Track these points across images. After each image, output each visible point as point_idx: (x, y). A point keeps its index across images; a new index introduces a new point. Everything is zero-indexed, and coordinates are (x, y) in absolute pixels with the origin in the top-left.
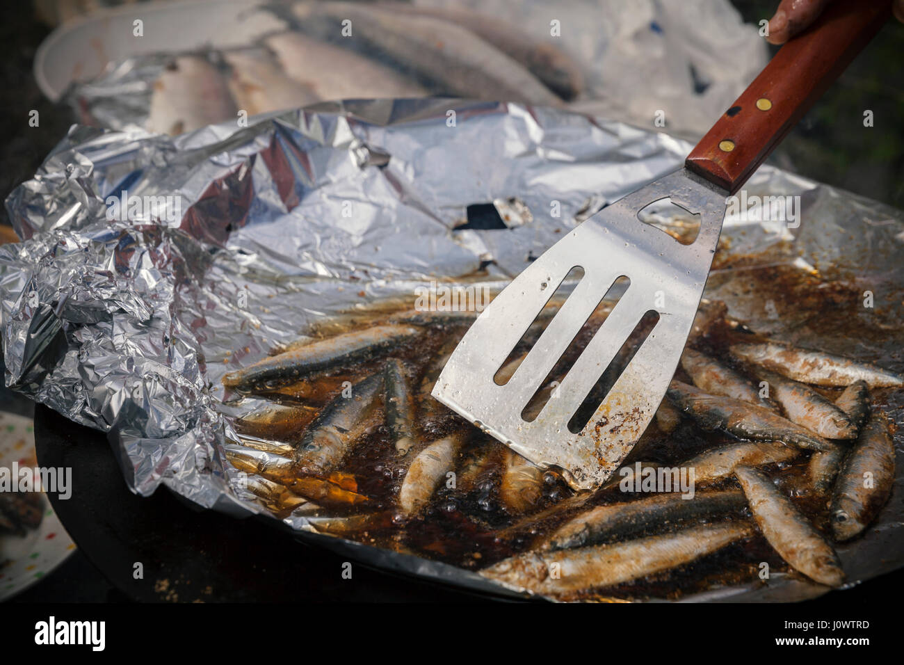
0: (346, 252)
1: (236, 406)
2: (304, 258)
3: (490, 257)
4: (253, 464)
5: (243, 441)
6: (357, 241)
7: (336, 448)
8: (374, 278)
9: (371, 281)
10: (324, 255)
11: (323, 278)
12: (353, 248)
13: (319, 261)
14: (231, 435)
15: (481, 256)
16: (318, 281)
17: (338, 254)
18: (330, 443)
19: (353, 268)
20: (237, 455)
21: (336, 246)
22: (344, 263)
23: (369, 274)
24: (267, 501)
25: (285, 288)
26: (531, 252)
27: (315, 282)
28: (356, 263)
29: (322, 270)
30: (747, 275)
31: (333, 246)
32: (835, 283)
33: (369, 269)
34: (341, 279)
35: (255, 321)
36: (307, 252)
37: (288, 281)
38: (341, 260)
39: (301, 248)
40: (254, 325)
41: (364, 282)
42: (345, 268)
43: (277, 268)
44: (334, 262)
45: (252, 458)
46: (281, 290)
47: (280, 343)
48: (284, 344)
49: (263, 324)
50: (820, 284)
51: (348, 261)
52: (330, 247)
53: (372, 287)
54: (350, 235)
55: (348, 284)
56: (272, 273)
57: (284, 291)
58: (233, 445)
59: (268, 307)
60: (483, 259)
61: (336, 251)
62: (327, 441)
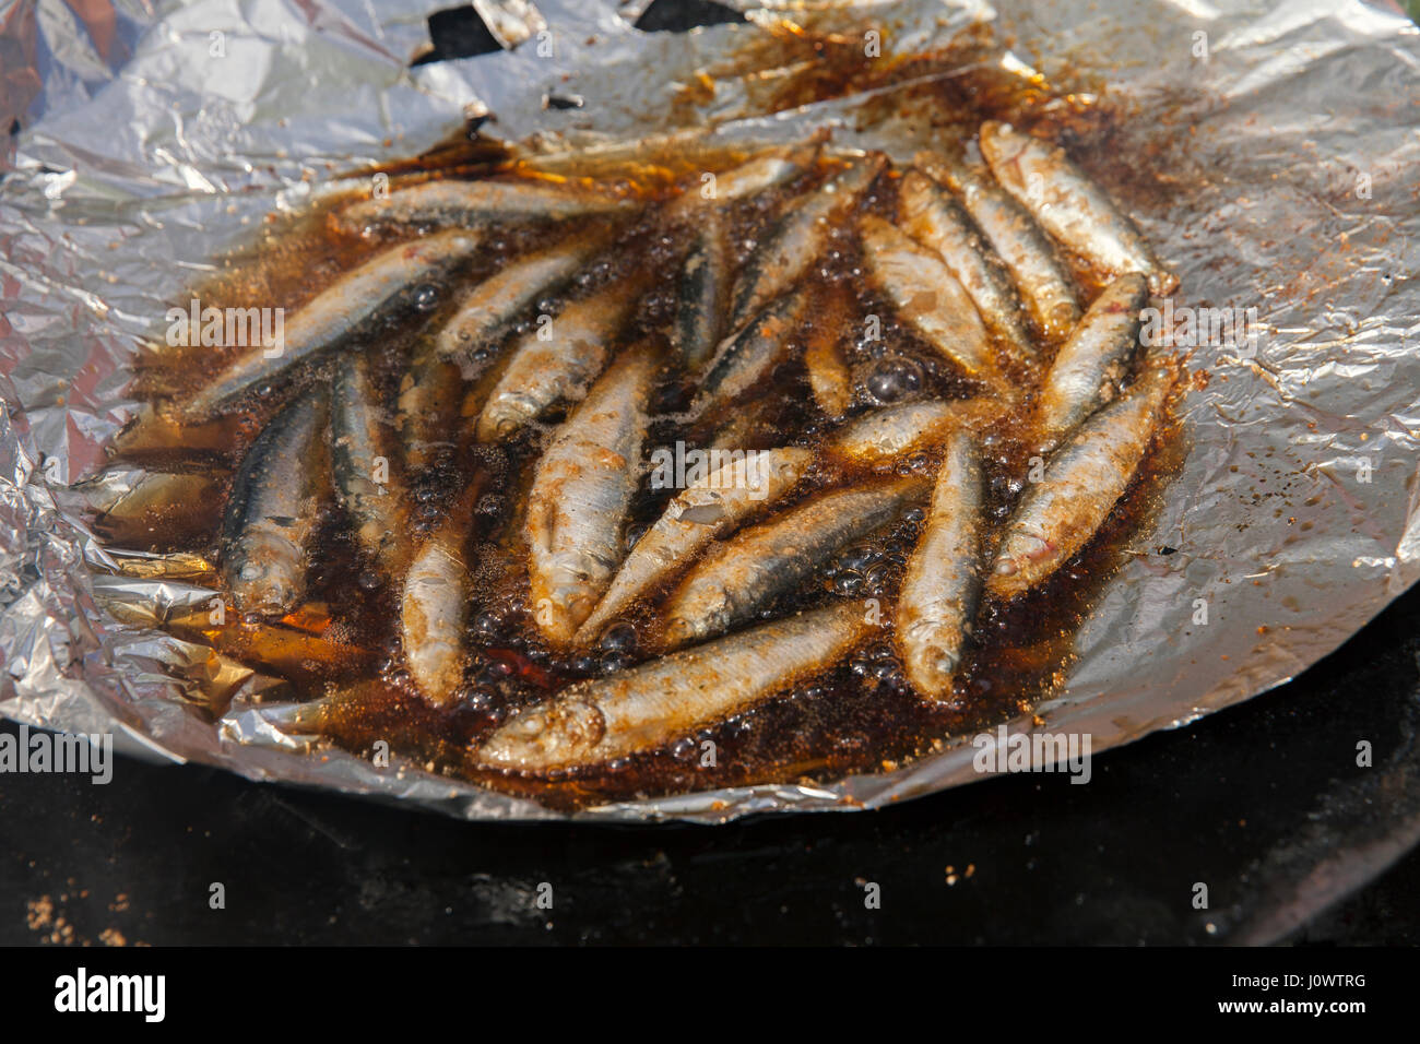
0: (230, 137)
1: (94, 488)
2: (158, 161)
3: (481, 109)
4: (147, 608)
5: (121, 561)
6: (246, 113)
7: (289, 560)
8: (287, 181)
9: (284, 187)
10: (192, 149)
11: (200, 194)
12: (243, 127)
13: (186, 161)
14: (97, 556)
15: (466, 108)
16: (192, 201)
17: (217, 144)
18: (277, 554)
19: (248, 168)
20: (117, 595)
21: (211, 129)
22: (231, 158)
23: (278, 173)
24: (185, 684)
25: (135, 224)
26: (552, 89)
27: (186, 204)
28: (250, 156)
29: (195, 180)
30: (925, 94)
31: (206, 129)
32: (1072, 98)
33: (276, 165)
34: (231, 193)
35: (96, 305)
36: (162, 147)
37: (139, 210)
38: (224, 154)
39: (149, 143)
40: (94, 313)
41: (274, 191)
42: (236, 169)
43: (114, 186)
44: (214, 159)
45: (142, 597)
46: (128, 229)
47: (147, 340)
48: (155, 341)
49: (111, 308)
50: (1048, 101)
51: (237, 154)
52: (201, 132)
53: (287, 199)
54: (231, 104)
55: (244, 200)
56: (106, 201)
57: (135, 231)
58: (106, 577)
59: (113, 270)
60: (470, 115)
61: (214, 137)
62: (272, 553)
